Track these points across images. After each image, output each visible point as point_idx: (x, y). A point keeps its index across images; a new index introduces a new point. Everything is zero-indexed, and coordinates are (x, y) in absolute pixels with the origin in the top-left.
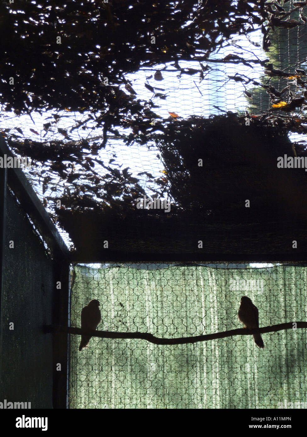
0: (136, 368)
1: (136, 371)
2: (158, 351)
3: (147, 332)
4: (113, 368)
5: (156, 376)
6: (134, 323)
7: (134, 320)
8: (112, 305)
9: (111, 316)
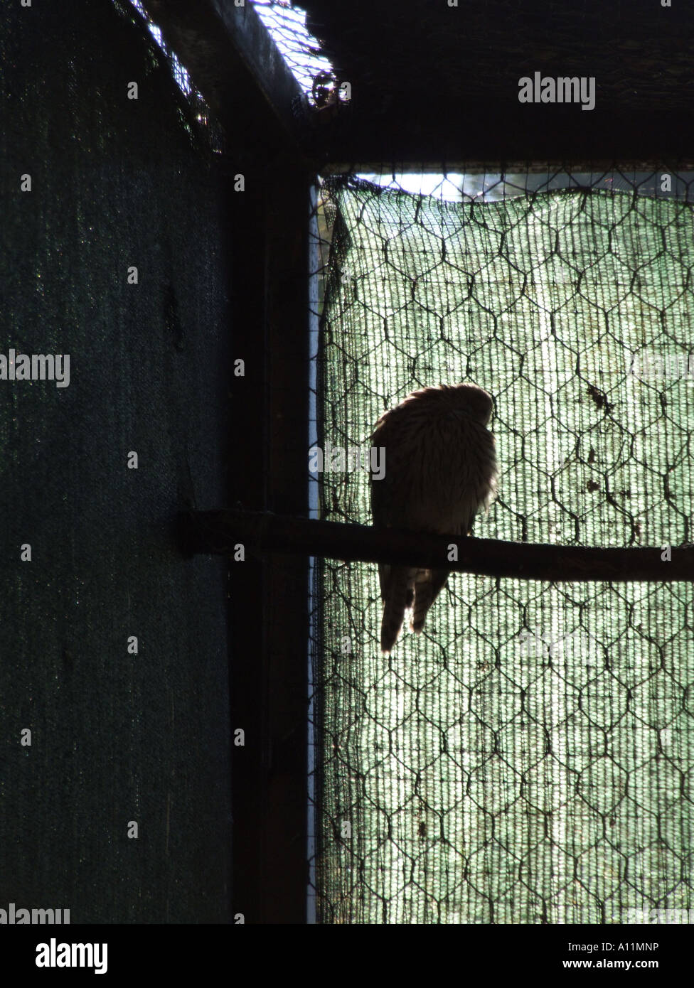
1: (684, 756)
4: (558, 744)
6: (667, 495)
7: (666, 478)
8: (547, 397)
9: (542, 460)
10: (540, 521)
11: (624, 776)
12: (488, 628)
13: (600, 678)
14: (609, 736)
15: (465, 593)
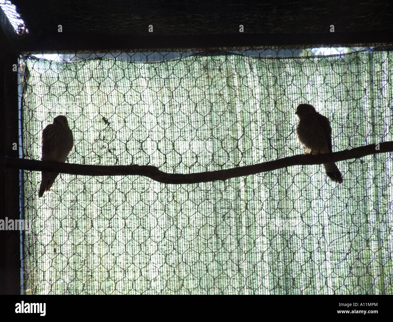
0: (133, 223)
1: (133, 227)
2: (167, 195)
3: (149, 165)
4: (95, 224)
5: (165, 234)
6: (127, 149)
7: (126, 144)
8: (90, 121)
9: (89, 139)
10: (89, 158)
11: (115, 233)
12: (74, 190)
13: (107, 204)
14: (110, 222)
15: (67, 180)
